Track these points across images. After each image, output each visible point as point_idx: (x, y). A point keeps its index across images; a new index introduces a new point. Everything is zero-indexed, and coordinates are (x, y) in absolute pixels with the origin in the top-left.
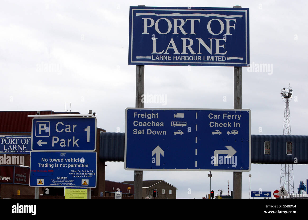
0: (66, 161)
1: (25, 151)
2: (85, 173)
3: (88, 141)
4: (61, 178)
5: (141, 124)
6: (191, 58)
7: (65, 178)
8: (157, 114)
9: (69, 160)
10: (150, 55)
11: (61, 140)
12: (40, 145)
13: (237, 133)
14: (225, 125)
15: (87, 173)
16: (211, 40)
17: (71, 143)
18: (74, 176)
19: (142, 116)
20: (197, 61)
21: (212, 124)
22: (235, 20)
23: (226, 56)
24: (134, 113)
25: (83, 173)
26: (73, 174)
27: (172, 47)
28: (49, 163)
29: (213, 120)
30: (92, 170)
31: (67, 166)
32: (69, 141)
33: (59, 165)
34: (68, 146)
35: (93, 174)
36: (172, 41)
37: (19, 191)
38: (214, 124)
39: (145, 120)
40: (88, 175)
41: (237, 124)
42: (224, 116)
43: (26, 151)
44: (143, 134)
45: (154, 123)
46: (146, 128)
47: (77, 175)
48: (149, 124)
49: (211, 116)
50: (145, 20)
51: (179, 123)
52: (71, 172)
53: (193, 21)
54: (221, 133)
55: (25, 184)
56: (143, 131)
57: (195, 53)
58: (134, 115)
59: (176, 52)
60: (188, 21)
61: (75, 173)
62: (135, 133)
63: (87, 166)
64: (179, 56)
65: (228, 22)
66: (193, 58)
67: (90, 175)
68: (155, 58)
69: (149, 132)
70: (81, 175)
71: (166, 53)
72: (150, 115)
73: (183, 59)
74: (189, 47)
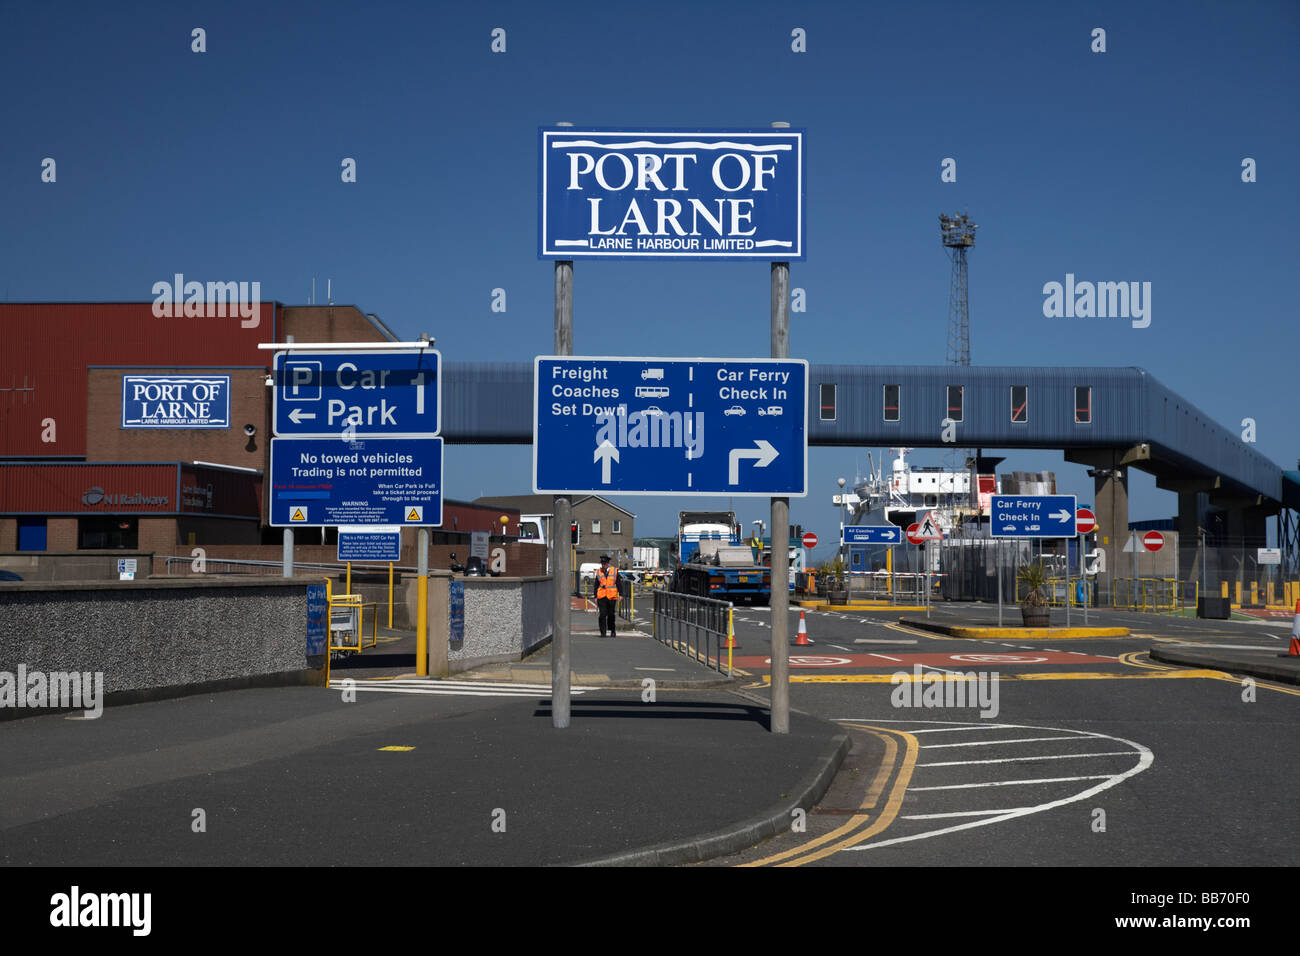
0: (366, 461)
1: (206, 421)
2: (412, 489)
3: (420, 410)
4: (353, 503)
5: (568, 392)
6: (677, 244)
7: (362, 504)
8: (605, 371)
9: (372, 459)
10: (586, 237)
11: (351, 409)
12: (296, 421)
13: (780, 413)
14: (754, 395)
15: (417, 489)
16: (721, 201)
17: (377, 416)
18: (384, 498)
19: (572, 374)
20: (689, 251)
21: (725, 393)
22: (775, 157)
23: (755, 238)
24: (555, 368)
25: (409, 489)
26: (382, 493)
27: (634, 219)
28: (320, 465)
29: (728, 384)
30: (430, 484)
31: (368, 472)
32: (371, 410)
33: (347, 472)
34: (370, 422)
35: (433, 493)
36: (634, 206)
37: (194, 534)
38: (730, 393)
39: (578, 383)
40: (420, 496)
41: (780, 392)
42: (752, 375)
43: (209, 419)
44: (574, 414)
45: (599, 390)
46: (579, 402)
47: (394, 496)
48: (587, 393)
49: (723, 375)
50: (574, 158)
51: (652, 390)
52: (377, 489)
53: (680, 159)
54: (744, 412)
55: (210, 515)
56: (574, 407)
57: (685, 231)
58: (555, 372)
59: (644, 230)
60: (668, 159)
61: (389, 490)
62: (557, 412)
63: (419, 472)
64: (650, 240)
65: (759, 160)
66: (682, 243)
67: (426, 496)
68: (596, 243)
69: (588, 410)
70: (403, 496)
71: (621, 232)
72: (590, 372)
73: (659, 246)
74: (673, 219)
